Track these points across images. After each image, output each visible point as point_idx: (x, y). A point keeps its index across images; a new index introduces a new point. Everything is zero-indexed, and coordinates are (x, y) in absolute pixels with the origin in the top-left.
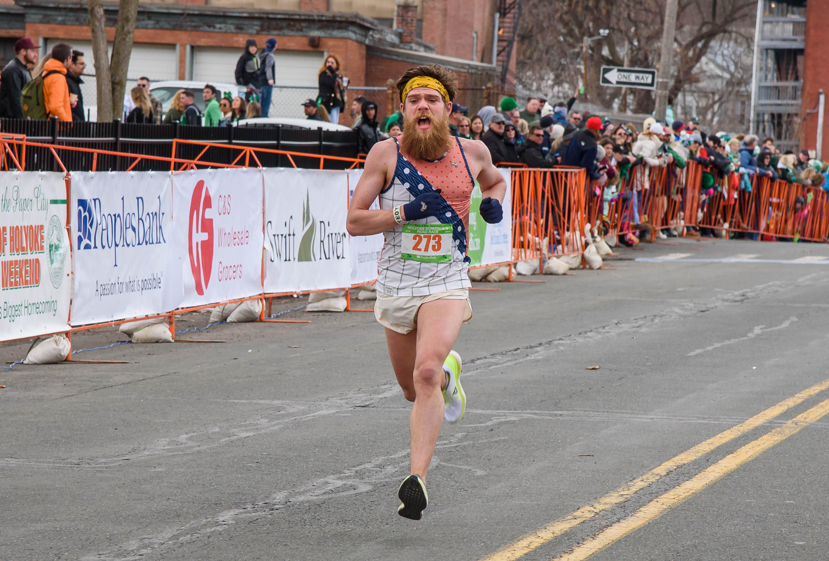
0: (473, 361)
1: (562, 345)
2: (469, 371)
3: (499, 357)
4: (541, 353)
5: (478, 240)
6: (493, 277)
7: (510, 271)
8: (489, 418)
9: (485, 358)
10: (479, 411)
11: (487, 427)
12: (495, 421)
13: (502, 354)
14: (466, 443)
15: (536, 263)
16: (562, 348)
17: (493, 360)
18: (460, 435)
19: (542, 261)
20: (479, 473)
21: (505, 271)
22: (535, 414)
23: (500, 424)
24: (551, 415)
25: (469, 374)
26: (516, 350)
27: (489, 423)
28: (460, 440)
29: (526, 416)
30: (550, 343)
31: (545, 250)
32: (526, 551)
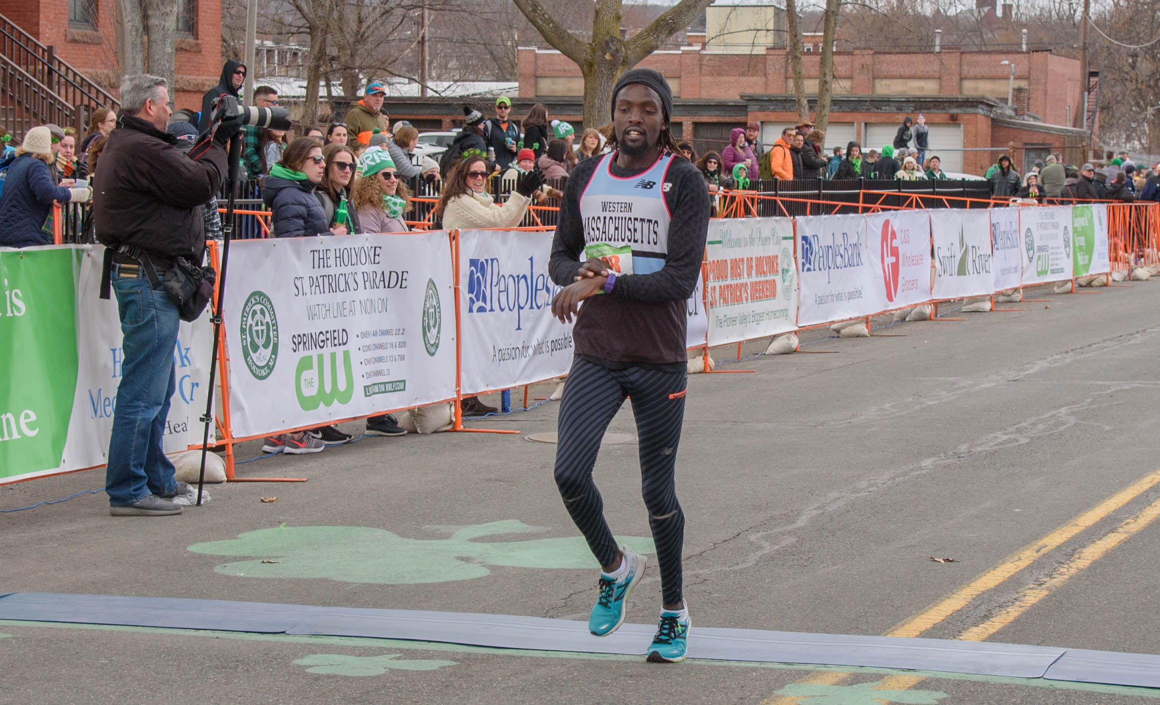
0: (1090, 346)
1: (1153, 332)
2: (1087, 353)
3: (1108, 342)
4: (1139, 339)
5: (1087, 257)
6: (1095, 283)
7: (1107, 279)
8: (1109, 387)
9: (1099, 343)
10: (1100, 383)
11: (1108, 394)
12: (1113, 389)
13: (1110, 340)
14: (1094, 406)
15: (1126, 272)
16: (1154, 334)
17: (1104, 345)
18: (1088, 400)
19: (1131, 270)
20: (1107, 428)
21: (1104, 279)
22: (1142, 384)
23: (1117, 391)
24: (1154, 384)
25: (1088, 355)
26: (1121, 336)
27: (1109, 391)
28: (1090, 404)
29: (1135, 385)
30: (1144, 330)
31: (1132, 263)
32: (1150, 485)
